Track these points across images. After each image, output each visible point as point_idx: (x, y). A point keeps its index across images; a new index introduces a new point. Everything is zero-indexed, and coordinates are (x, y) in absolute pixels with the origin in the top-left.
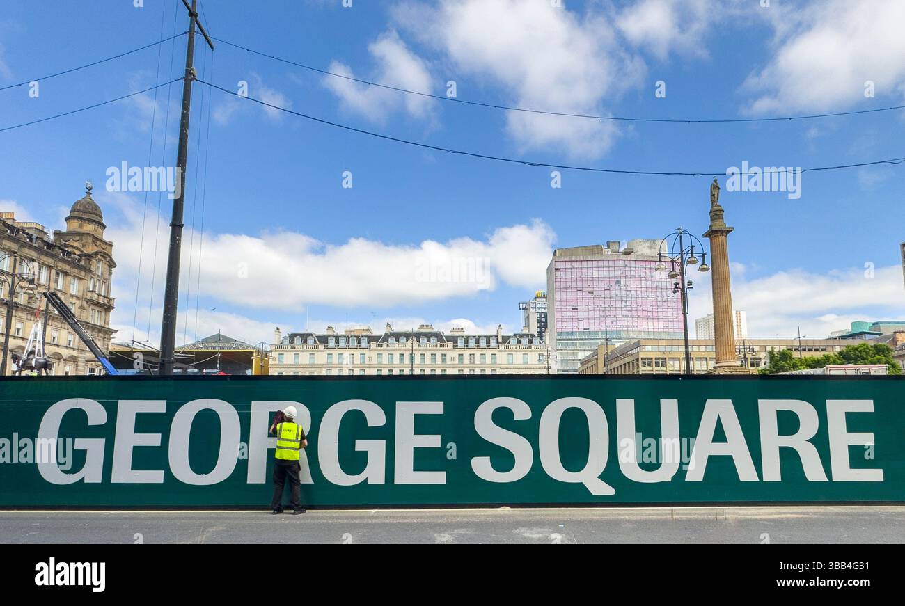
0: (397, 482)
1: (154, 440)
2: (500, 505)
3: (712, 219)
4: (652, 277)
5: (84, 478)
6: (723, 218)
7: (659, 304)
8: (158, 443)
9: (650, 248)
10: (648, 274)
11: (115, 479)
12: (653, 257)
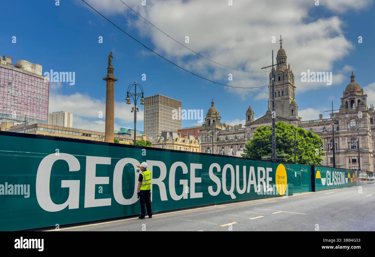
0: (191, 198)
1: (105, 180)
2: (214, 205)
3: (109, 72)
4: (32, 85)
5: (68, 206)
6: (113, 73)
7: (35, 102)
8: (107, 182)
9: (32, 68)
10: (30, 83)
11: (86, 206)
12: (33, 74)
